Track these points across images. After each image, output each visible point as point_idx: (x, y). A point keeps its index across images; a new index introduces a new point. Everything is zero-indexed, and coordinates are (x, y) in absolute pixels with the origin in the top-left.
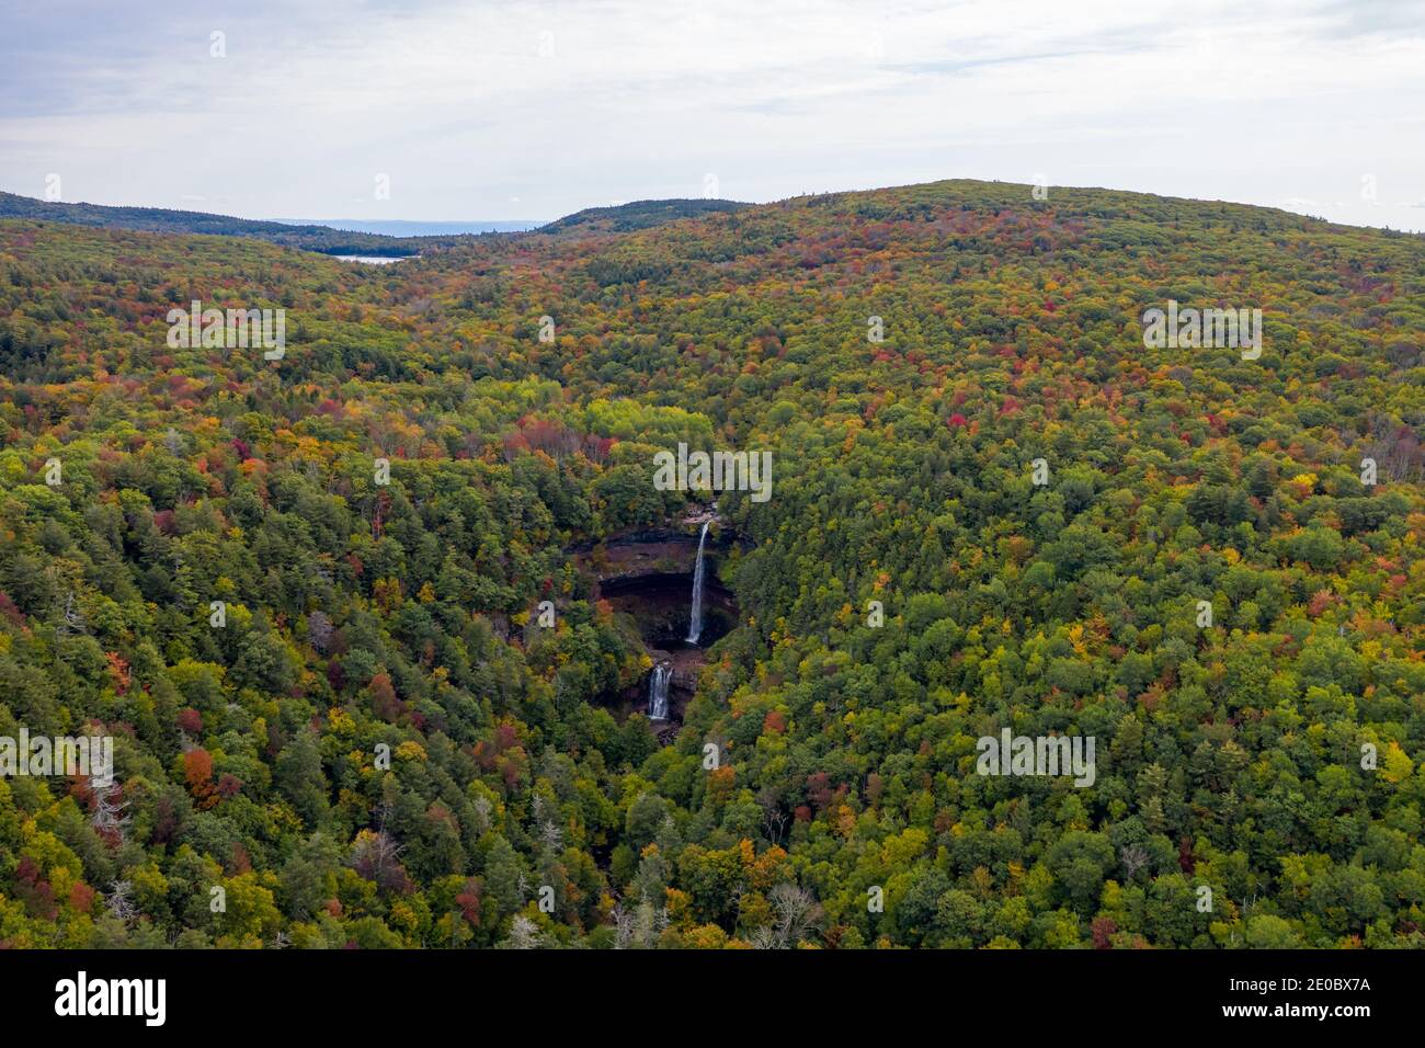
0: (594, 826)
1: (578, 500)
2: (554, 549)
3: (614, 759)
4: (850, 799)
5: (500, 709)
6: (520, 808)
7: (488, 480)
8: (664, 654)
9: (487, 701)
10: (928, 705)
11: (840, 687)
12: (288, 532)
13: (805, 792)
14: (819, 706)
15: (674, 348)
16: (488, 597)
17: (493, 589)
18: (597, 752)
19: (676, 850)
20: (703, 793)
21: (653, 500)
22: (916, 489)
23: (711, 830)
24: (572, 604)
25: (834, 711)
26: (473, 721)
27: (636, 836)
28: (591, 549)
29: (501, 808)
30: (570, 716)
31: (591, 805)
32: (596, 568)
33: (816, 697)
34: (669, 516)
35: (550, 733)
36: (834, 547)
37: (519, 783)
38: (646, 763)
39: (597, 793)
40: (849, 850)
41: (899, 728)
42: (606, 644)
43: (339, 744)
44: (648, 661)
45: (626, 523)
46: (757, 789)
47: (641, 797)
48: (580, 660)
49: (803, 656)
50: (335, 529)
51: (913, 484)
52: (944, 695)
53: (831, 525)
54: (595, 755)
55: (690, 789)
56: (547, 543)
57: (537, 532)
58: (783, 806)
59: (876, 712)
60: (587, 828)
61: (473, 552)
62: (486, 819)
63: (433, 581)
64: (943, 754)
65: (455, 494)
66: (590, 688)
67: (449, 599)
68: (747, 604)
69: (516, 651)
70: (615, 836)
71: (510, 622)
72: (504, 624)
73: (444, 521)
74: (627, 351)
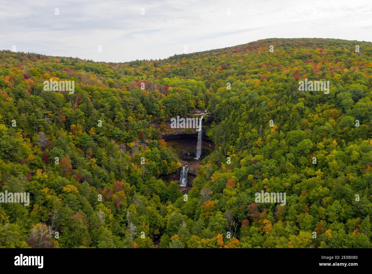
0: (153, 226)
1: (155, 104)
2: (145, 121)
3: (164, 199)
4: (269, 216)
5: (118, 177)
6: (121, 217)
7: (121, 95)
8: (186, 162)
9: (112, 173)
10: (302, 175)
11: (259, 169)
12: (34, 102)
13: (246, 213)
14: (250, 177)
15: (193, 70)
16: (117, 135)
17: (120, 132)
18: (157, 196)
19: (187, 238)
20: (200, 213)
21: (183, 106)
22: (285, 96)
23: (203, 229)
24: (151, 141)
25: (257, 179)
26: (104, 180)
27: (171, 231)
28: (160, 123)
29: (111, 216)
30: (147, 182)
31: (153, 217)
32: (162, 130)
33: (249, 173)
34: (188, 112)
35: (139, 188)
36: (253, 118)
37: (121, 206)
38: (177, 201)
39: (156, 212)
40: (271, 241)
41: (290, 185)
42: (164, 156)
43: (39, 184)
44: (179, 164)
45: (173, 115)
46: (223, 211)
47: (173, 214)
48: (153, 161)
49: (242, 158)
50: (56, 104)
51: (284, 94)
52: (310, 171)
53: (251, 110)
54: (157, 197)
55: (194, 211)
56: (143, 119)
57: (139, 115)
58: (236, 219)
59: (278, 179)
60: (150, 226)
61: (113, 119)
62: (103, 221)
63: (95, 127)
64: (313, 196)
65: (108, 98)
66: (156, 172)
67: (101, 134)
68: (218, 142)
69: (127, 156)
70: (162, 230)
71: (127, 146)
72: (124, 147)
73: (102, 107)
74: (177, 71)
